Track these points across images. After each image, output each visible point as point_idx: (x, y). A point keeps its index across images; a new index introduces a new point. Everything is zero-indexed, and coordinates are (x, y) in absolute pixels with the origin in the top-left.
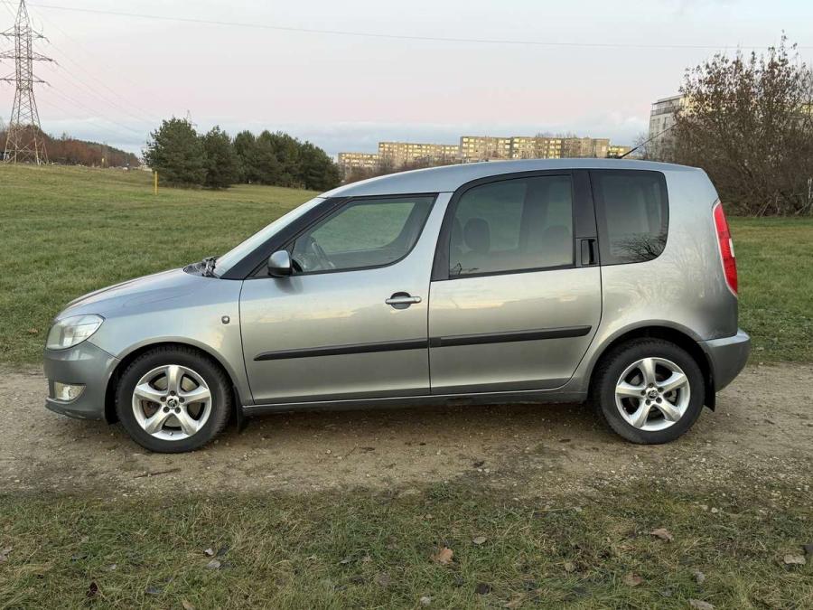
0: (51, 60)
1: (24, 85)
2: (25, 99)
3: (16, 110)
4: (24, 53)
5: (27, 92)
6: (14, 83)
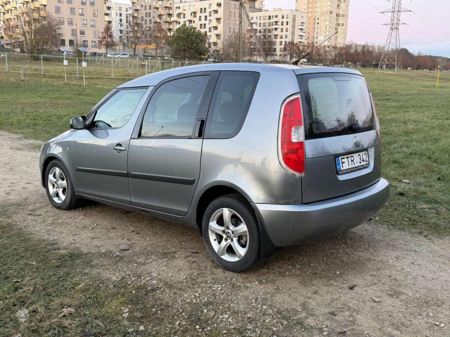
0: (410, 11)
1: (394, 27)
2: (394, 34)
3: (389, 41)
4: (397, 9)
5: (395, 30)
6: (389, 26)
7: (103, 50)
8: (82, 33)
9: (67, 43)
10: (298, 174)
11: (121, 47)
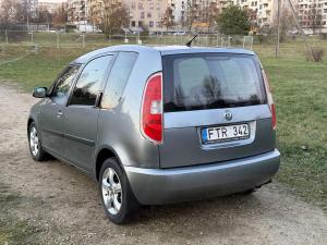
7: (164, 29)
8: (149, 16)
9: (137, 24)
10: (155, 142)
11: (180, 26)
